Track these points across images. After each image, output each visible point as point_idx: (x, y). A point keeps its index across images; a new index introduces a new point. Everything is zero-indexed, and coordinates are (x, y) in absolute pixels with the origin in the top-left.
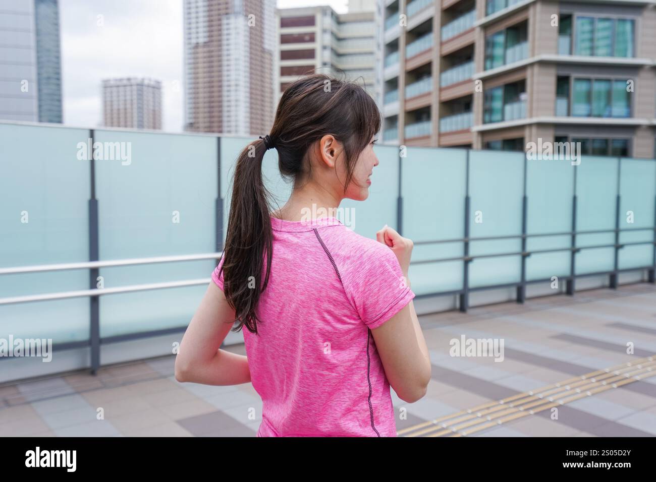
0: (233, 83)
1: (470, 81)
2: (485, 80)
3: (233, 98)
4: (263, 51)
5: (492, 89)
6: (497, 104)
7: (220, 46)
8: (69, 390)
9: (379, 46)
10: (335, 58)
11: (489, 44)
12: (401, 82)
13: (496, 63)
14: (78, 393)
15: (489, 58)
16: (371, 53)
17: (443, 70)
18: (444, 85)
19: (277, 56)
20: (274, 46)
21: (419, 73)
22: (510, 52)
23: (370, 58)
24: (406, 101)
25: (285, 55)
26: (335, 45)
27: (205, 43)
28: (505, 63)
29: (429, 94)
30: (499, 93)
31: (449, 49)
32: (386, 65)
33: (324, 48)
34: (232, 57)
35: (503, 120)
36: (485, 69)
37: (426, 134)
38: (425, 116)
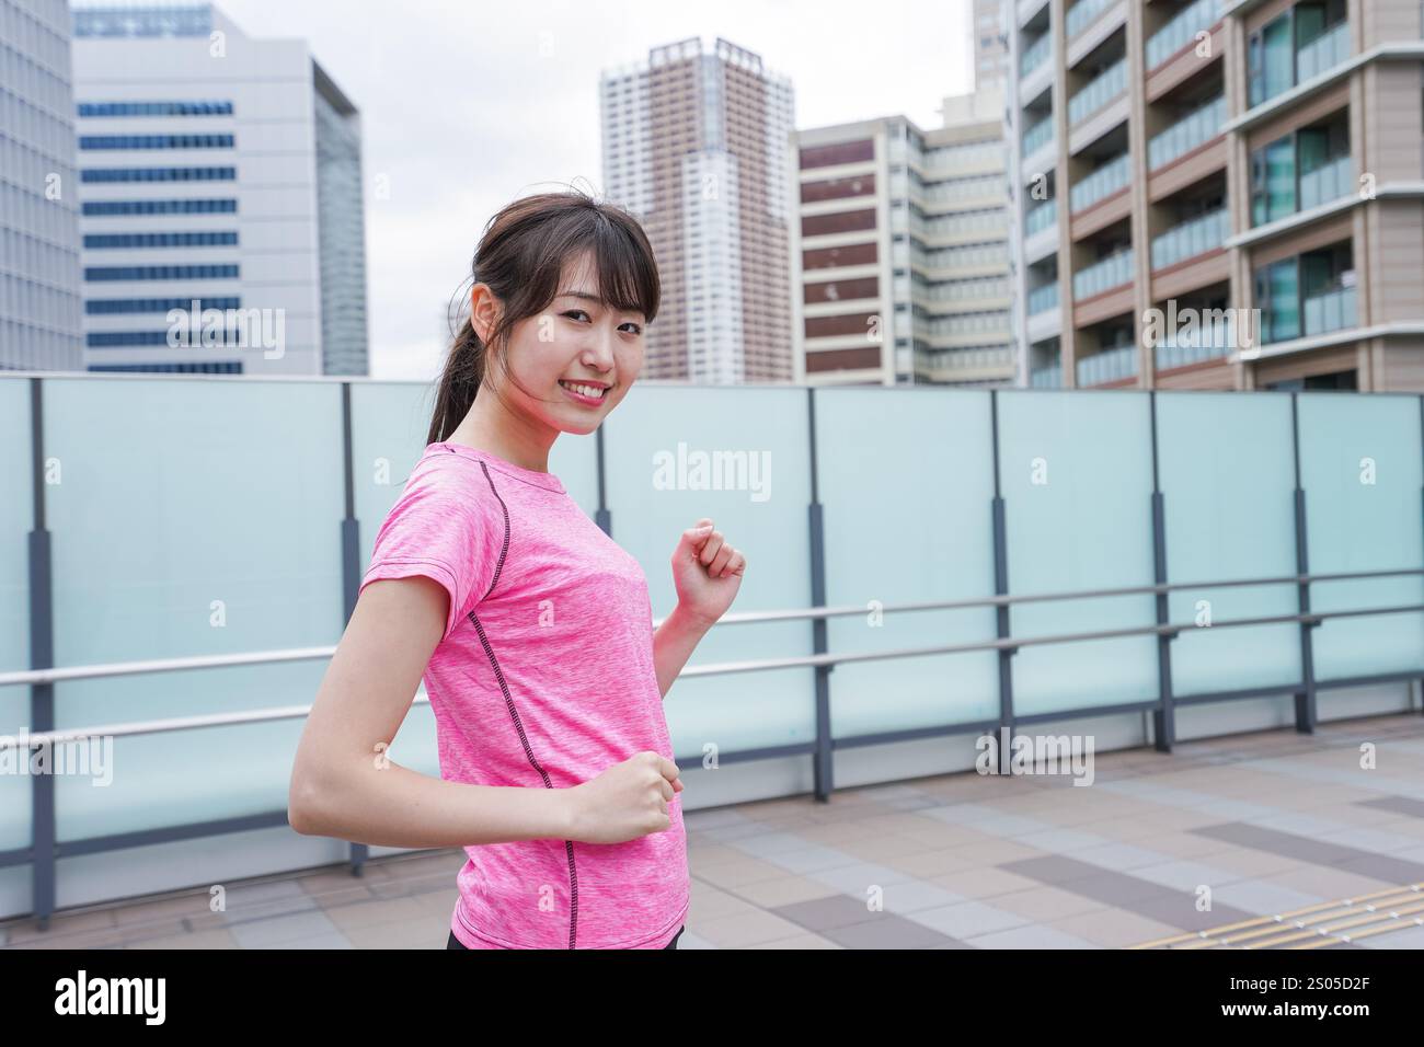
0: (707, 292)
1: (1220, 252)
2: (1251, 249)
3: (708, 324)
4: (768, 220)
5: (1271, 268)
6: (1287, 302)
7: (678, 216)
8: (305, 902)
9: (1010, 190)
10: (919, 223)
11: (1259, 170)
12: (1064, 265)
13: (1275, 211)
14: (321, 908)
15: (1261, 199)
16: (998, 209)
17: (1155, 233)
18: (1159, 265)
19: (795, 229)
20: (789, 208)
21: (1104, 242)
22: (1308, 183)
23: (998, 217)
24: (1075, 306)
25: (811, 226)
26: (918, 196)
27: (647, 213)
28: (1298, 209)
29: (1129, 286)
30: (1290, 275)
31: (1166, 186)
32: (1027, 232)
33: (895, 204)
34: (704, 239)
35: (1303, 334)
36: (1253, 224)
37: (1125, 374)
38: (1121, 336)
